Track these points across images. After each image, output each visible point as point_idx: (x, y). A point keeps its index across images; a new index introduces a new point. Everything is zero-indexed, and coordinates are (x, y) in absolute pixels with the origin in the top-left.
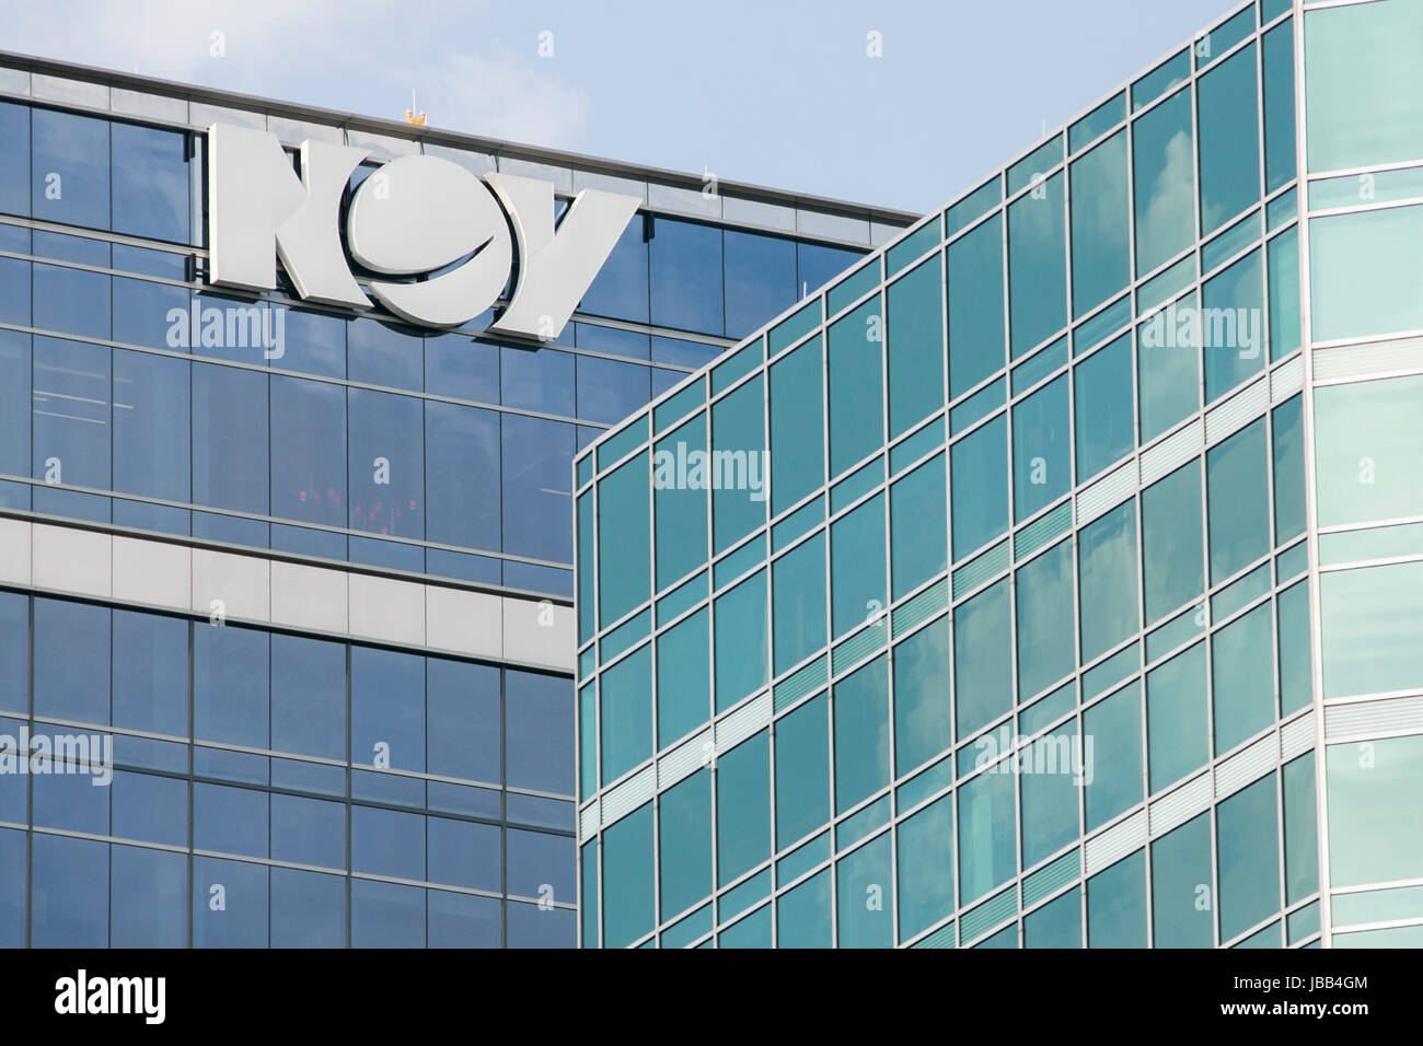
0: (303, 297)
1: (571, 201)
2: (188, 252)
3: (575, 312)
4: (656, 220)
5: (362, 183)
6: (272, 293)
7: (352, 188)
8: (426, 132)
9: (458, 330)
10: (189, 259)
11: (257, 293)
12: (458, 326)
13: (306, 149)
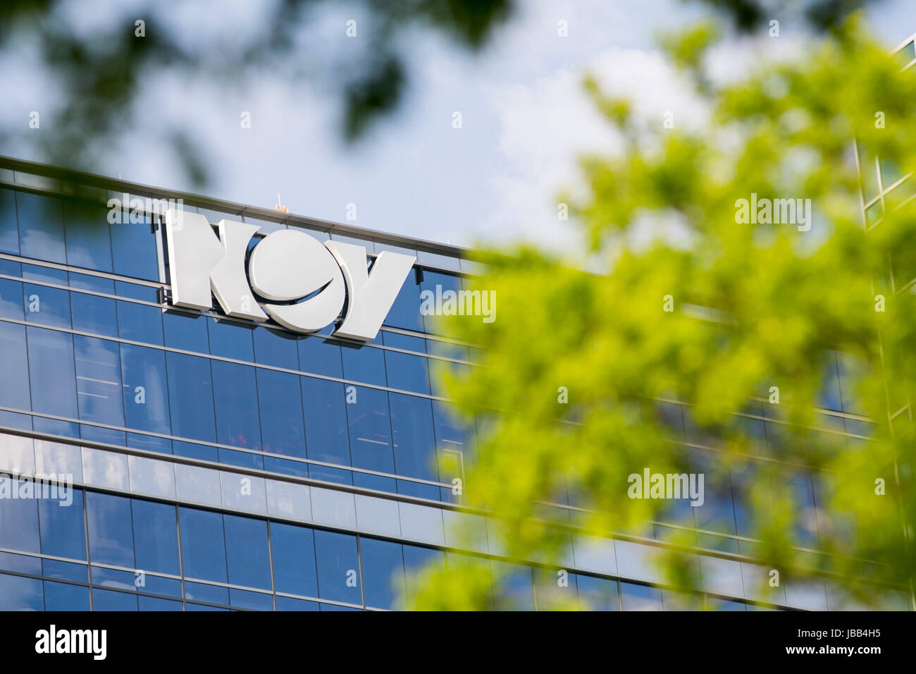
0: (227, 313)
1: (374, 258)
2: (159, 286)
3: (383, 325)
4: (424, 272)
5: (255, 247)
6: (209, 311)
8: (290, 217)
9: (317, 335)
10: (159, 291)
11: (199, 311)
12: (316, 332)
13: (222, 225)
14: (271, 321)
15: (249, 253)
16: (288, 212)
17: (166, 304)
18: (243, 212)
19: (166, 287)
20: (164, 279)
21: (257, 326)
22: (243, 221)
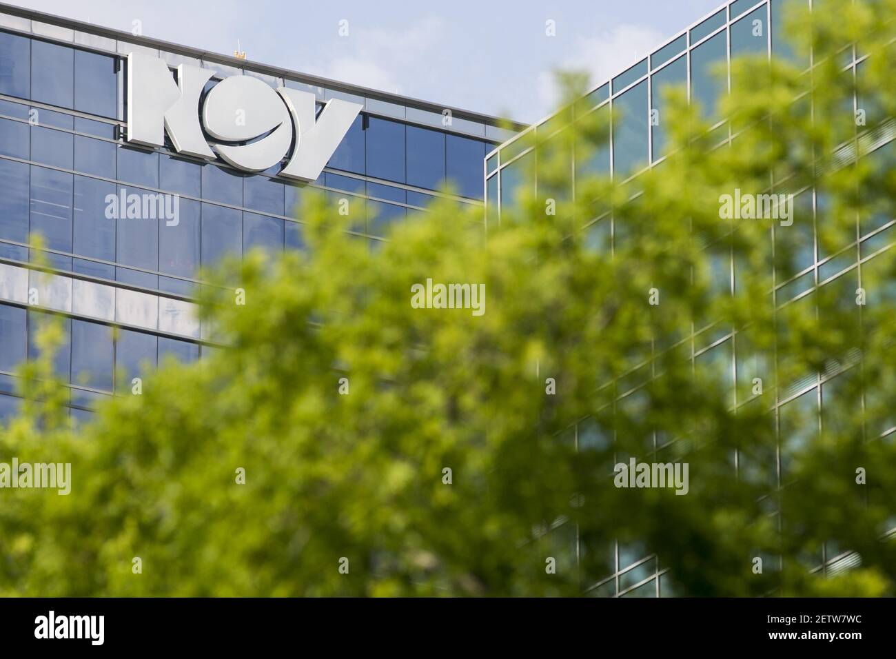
0: (178, 151)
1: (324, 105)
2: (116, 123)
3: (326, 167)
4: (370, 118)
5: (210, 90)
6: (161, 148)
7: (205, 92)
8: (246, 63)
9: (262, 173)
10: (116, 128)
11: (152, 147)
12: (262, 171)
13: (181, 69)
14: (219, 159)
15: (204, 96)
16: (245, 58)
17: (121, 140)
18: (202, 56)
19: (122, 125)
20: (121, 117)
21: (205, 163)
22: (202, 64)
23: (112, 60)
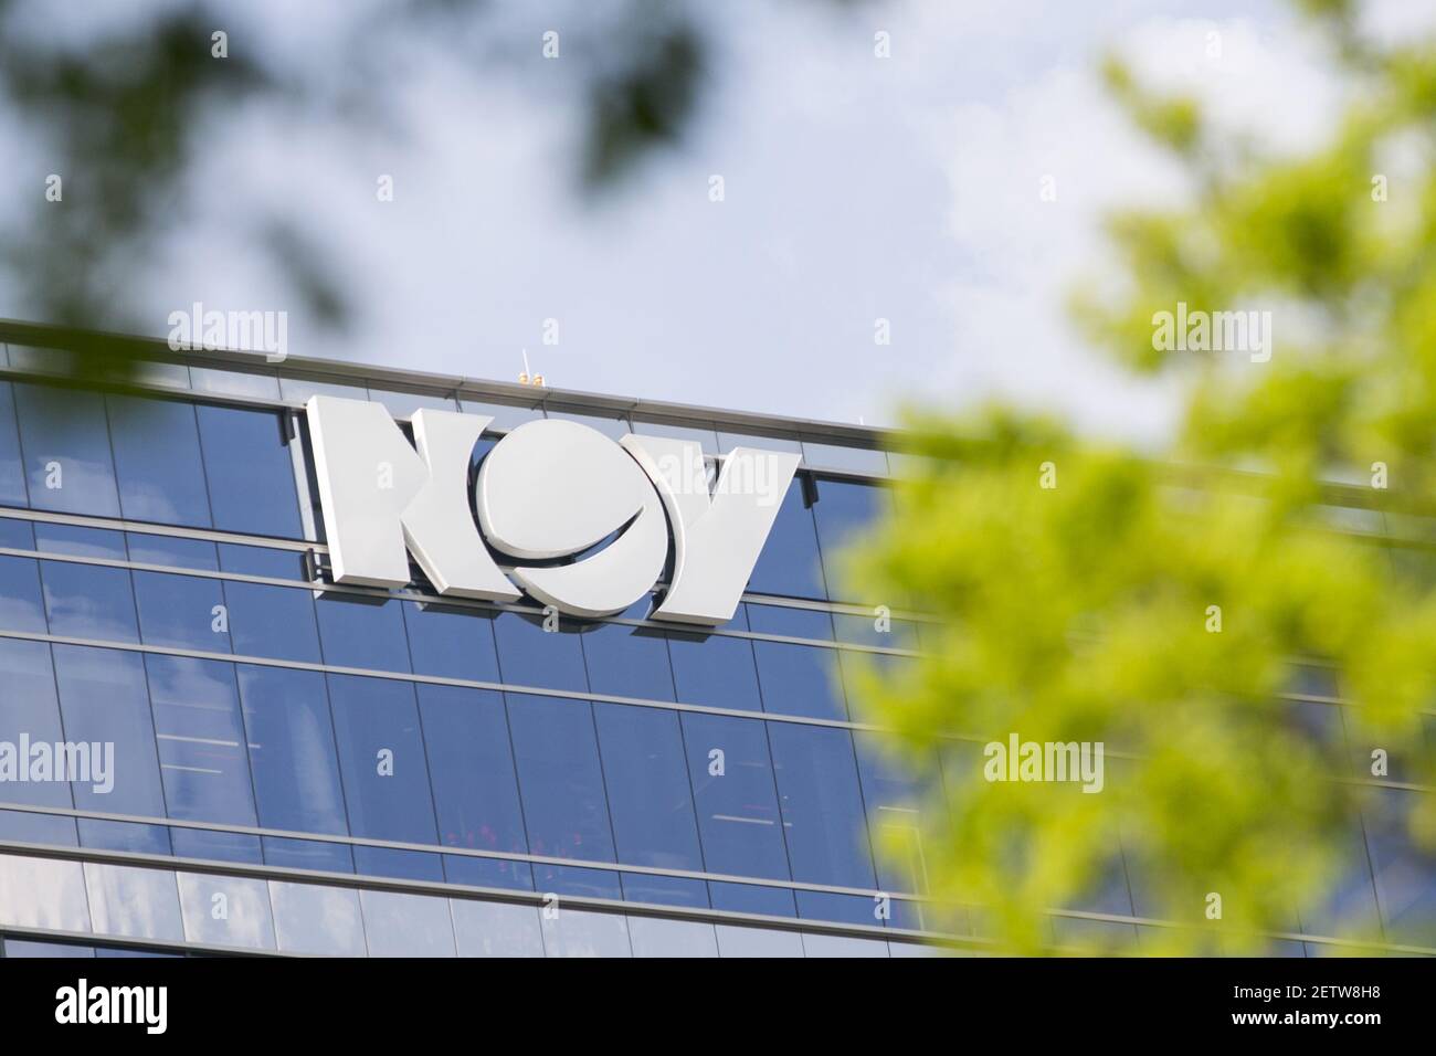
0: (440, 590)
1: (719, 465)
2: (303, 547)
3: (745, 592)
4: (818, 482)
5: (485, 458)
6: (404, 589)
8: (547, 395)
9: (618, 620)
10: (305, 557)
11: (386, 590)
12: (617, 615)
13: (418, 421)
14: (527, 599)
15: (474, 471)
16: (544, 385)
17: (320, 581)
18: (455, 391)
19: (318, 549)
20: (311, 534)
21: (502, 611)
22: (459, 409)
23: (273, 418)
